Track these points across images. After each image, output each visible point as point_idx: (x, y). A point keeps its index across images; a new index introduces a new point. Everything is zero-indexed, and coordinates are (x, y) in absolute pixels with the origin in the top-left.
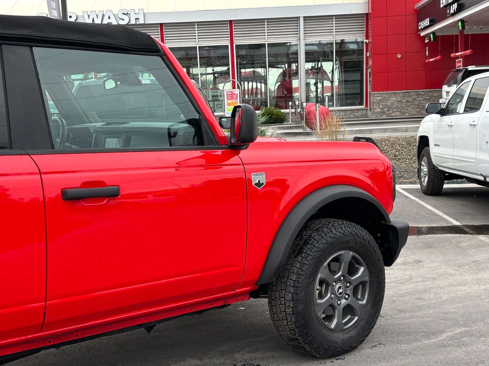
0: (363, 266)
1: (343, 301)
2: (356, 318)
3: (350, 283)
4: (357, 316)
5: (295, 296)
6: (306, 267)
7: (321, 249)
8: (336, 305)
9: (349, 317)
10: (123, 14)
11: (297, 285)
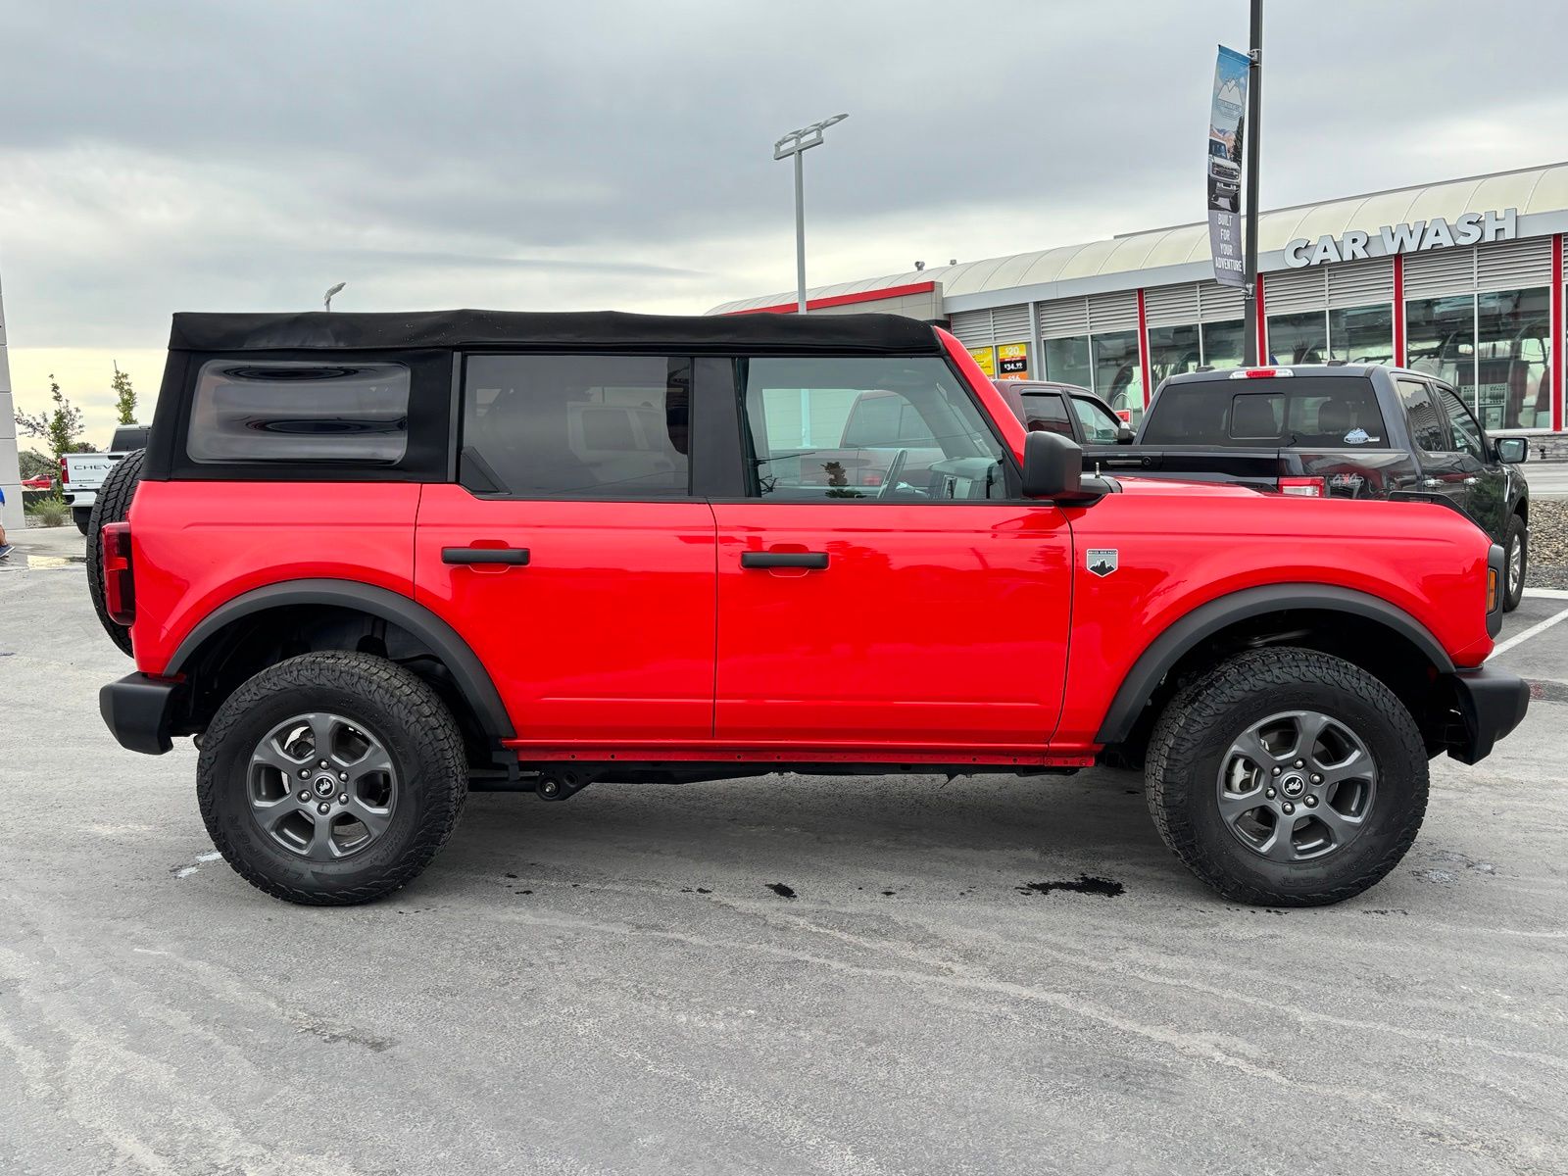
0: (1359, 749)
1: (1301, 809)
2: (1334, 846)
3: (1319, 775)
4: (1336, 842)
5: (1169, 775)
6: (1197, 727)
7: (1236, 700)
8: (1280, 812)
9: (1321, 841)
10: (1468, 223)
11: (1174, 756)
